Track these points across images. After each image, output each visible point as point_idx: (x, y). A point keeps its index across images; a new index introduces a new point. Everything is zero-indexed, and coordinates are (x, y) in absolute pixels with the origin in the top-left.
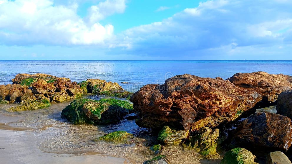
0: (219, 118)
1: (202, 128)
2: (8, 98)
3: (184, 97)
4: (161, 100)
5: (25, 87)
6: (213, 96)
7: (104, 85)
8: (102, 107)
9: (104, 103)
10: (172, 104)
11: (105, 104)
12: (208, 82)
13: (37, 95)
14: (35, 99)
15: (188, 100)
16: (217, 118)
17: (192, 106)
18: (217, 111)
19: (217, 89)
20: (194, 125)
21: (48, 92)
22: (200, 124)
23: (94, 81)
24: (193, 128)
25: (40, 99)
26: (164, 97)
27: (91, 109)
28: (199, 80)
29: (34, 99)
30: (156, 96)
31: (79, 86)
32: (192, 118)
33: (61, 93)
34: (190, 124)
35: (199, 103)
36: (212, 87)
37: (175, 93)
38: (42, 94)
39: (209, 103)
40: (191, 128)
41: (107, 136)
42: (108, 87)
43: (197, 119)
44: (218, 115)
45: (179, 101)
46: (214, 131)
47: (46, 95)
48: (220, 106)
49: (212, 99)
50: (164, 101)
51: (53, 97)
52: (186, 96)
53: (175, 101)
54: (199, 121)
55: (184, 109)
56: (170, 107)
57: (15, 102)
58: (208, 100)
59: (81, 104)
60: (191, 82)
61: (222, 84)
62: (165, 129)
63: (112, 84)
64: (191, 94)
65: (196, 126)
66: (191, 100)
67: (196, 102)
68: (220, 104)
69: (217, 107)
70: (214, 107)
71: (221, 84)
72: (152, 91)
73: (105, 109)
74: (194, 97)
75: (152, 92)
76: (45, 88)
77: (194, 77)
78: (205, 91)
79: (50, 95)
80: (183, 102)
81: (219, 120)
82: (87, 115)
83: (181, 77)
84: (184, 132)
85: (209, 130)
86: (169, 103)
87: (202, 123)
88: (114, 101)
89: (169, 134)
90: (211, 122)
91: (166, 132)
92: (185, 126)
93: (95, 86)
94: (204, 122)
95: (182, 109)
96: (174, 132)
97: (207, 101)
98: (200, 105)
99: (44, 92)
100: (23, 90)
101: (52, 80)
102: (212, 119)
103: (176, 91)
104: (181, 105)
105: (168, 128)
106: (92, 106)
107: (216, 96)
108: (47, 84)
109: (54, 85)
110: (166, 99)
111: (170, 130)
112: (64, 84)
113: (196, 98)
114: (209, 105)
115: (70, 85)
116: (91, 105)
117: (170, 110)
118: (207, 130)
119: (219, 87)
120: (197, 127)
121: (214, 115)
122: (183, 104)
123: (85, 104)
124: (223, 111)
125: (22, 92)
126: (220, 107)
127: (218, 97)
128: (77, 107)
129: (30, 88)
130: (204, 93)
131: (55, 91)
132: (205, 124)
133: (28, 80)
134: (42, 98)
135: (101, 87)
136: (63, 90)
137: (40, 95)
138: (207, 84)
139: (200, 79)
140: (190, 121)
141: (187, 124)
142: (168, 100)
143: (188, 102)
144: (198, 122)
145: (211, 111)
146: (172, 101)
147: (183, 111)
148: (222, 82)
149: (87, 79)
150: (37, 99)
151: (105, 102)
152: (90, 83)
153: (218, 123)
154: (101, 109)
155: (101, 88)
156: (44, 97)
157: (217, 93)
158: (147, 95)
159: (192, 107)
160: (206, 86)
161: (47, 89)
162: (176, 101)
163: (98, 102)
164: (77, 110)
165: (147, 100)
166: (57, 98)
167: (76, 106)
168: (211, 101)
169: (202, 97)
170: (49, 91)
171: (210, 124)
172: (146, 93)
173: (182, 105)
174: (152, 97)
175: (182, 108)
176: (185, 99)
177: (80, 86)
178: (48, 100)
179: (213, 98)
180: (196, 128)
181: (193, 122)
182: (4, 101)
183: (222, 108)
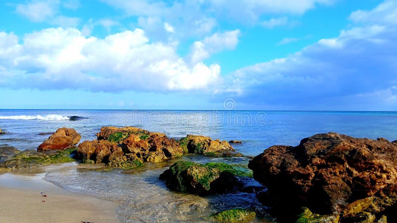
0: (386, 199)
1: (360, 213)
2: (94, 157)
3: (332, 165)
4: (297, 170)
5: (114, 143)
6: (376, 166)
7: (209, 144)
8: (211, 175)
9: (213, 169)
10: (313, 175)
11: (215, 170)
12: (367, 145)
13: (128, 154)
14: (126, 160)
15: (337, 171)
16: (381, 199)
17: (343, 179)
18: (383, 189)
19: (381, 155)
20: (347, 208)
21: (141, 150)
22: (357, 207)
23: (196, 138)
24: (345, 212)
25: (131, 160)
26: (300, 165)
27: (197, 176)
28: (351, 142)
29: (124, 159)
30: (288, 163)
31: (178, 144)
32: (344, 198)
33: (157, 152)
34: (342, 207)
35: (354, 175)
36: (373, 152)
37: (317, 160)
38: (134, 153)
39: (371, 176)
40: (342, 212)
41: (220, 215)
42: (215, 146)
43: (351, 200)
44: (383, 195)
45: (323, 172)
46: (379, 219)
47: (138, 155)
48: (388, 181)
49: (375, 171)
50: (301, 171)
51: (147, 157)
52: (335, 165)
53: (318, 172)
54: (355, 202)
55: (332, 184)
56: (310, 180)
57: (101, 162)
58: (368, 172)
59: (184, 169)
60: (342, 144)
61: (388, 148)
62: (304, 211)
63: (220, 143)
64: (342, 163)
65: (349, 209)
66: (342, 171)
67: (350, 173)
68: (388, 178)
69: (384, 182)
70: (380, 182)
71: (386, 148)
72: (281, 155)
73: (214, 177)
74: (348, 167)
75: (282, 158)
76: (137, 146)
77: (343, 136)
78: (364, 158)
79: (144, 155)
80: (331, 173)
81: (385, 202)
82: (191, 183)
83: (324, 137)
84: (332, 217)
85: (371, 217)
86: (309, 175)
87: (359, 205)
88: (225, 167)
89: (310, 219)
90: (373, 205)
91: (304, 216)
92: (333, 208)
93: (198, 144)
94: (363, 203)
95: (329, 184)
96: (317, 217)
97: (367, 174)
98: (357, 178)
99: (137, 151)
100: (112, 148)
101: (145, 135)
102: (374, 200)
103: (319, 157)
104: (328, 177)
105: (307, 211)
106: (198, 173)
107: (381, 167)
108: (140, 141)
109: (149, 142)
110: (304, 168)
111: (311, 213)
112: (161, 141)
113: (350, 168)
114: (371, 179)
115: (168, 143)
116: (197, 170)
117: (310, 184)
118: (368, 217)
119: (383, 153)
120: (352, 211)
121: (378, 194)
122: (330, 176)
123: (189, 169)
124: (392, 190)
125: (111, 150)
126: (387, 184)
127: (385, 168)
128: (179, 173)
129: (119, 146)
130: (363, 161)
131: (150, 150)
132: (364, 207)
133: (116, 135)
134: (134, 159)
135: (205, 146)
136: (159, 150)
137: (132, 155)
138: (365, 147)
139: (353, 141)
140: (341, 201)
141: (337, 206)
142: (307, 169)
143: (338, 173)
144: (353, 204)
145: (374, 189)
146: (313, 170)
147: (330, 186)
148: (388, 145)
149: (187, 136)
150: (128, 160)
151: (214, 167)
152: (191, 141)
153: (384, 206)
154: (209, 177)
155: (206, 148)
156: (137, 158)
157: (382, 161)
158: (275, 160)
159: (345, 181)
160: (365, 151)
161: (139, 146)
162: (320, 172)
163: (205, 167)
164: (179, 177)
165: (275, 168)
166: (152, 159)
167: (178, 171)
168: (373, 173)
169: (359, 167)
170: (143, 149)
171: (371, 207)
172: (272, 158)
173: (330, 178)
174: (282, 164)
175: (328, 182)
176: (333, 169)
177: (180, 144)
178: (141, 161)
179: (376, 169)
180: (350, 212)
181: (345, 204)
182: (88, 160)
183: (391, 184)
